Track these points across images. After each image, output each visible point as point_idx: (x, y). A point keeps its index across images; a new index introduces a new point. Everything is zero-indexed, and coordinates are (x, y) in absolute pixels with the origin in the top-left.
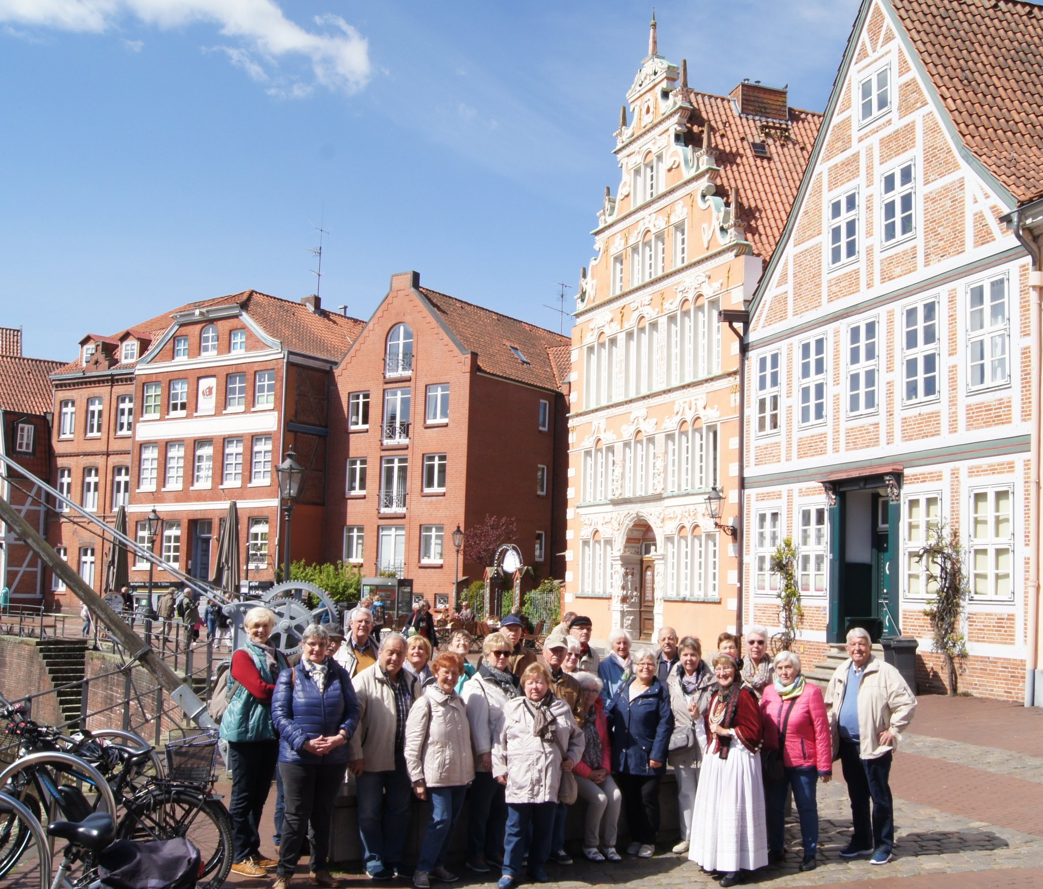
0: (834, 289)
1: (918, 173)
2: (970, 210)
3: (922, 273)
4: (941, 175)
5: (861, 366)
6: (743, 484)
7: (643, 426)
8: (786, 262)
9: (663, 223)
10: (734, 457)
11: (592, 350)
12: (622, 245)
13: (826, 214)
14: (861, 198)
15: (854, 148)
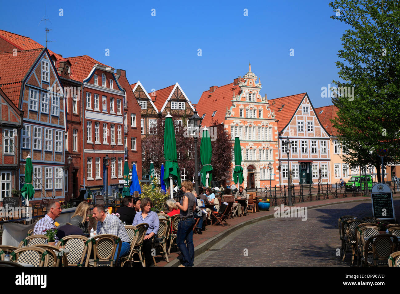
0: (299, 134)
1: (314, 124)
3: (314, 137)
4: (317, 126)
5: (304, 147)
6: (280, 160)
7: (253, 147)
8: (289, 127)
9: (256, 108)
10: (276, 155)
11: (233, 127)
12: (243, 107)
13: (297, 123)
14: (304, 123)
15: (302, 116)
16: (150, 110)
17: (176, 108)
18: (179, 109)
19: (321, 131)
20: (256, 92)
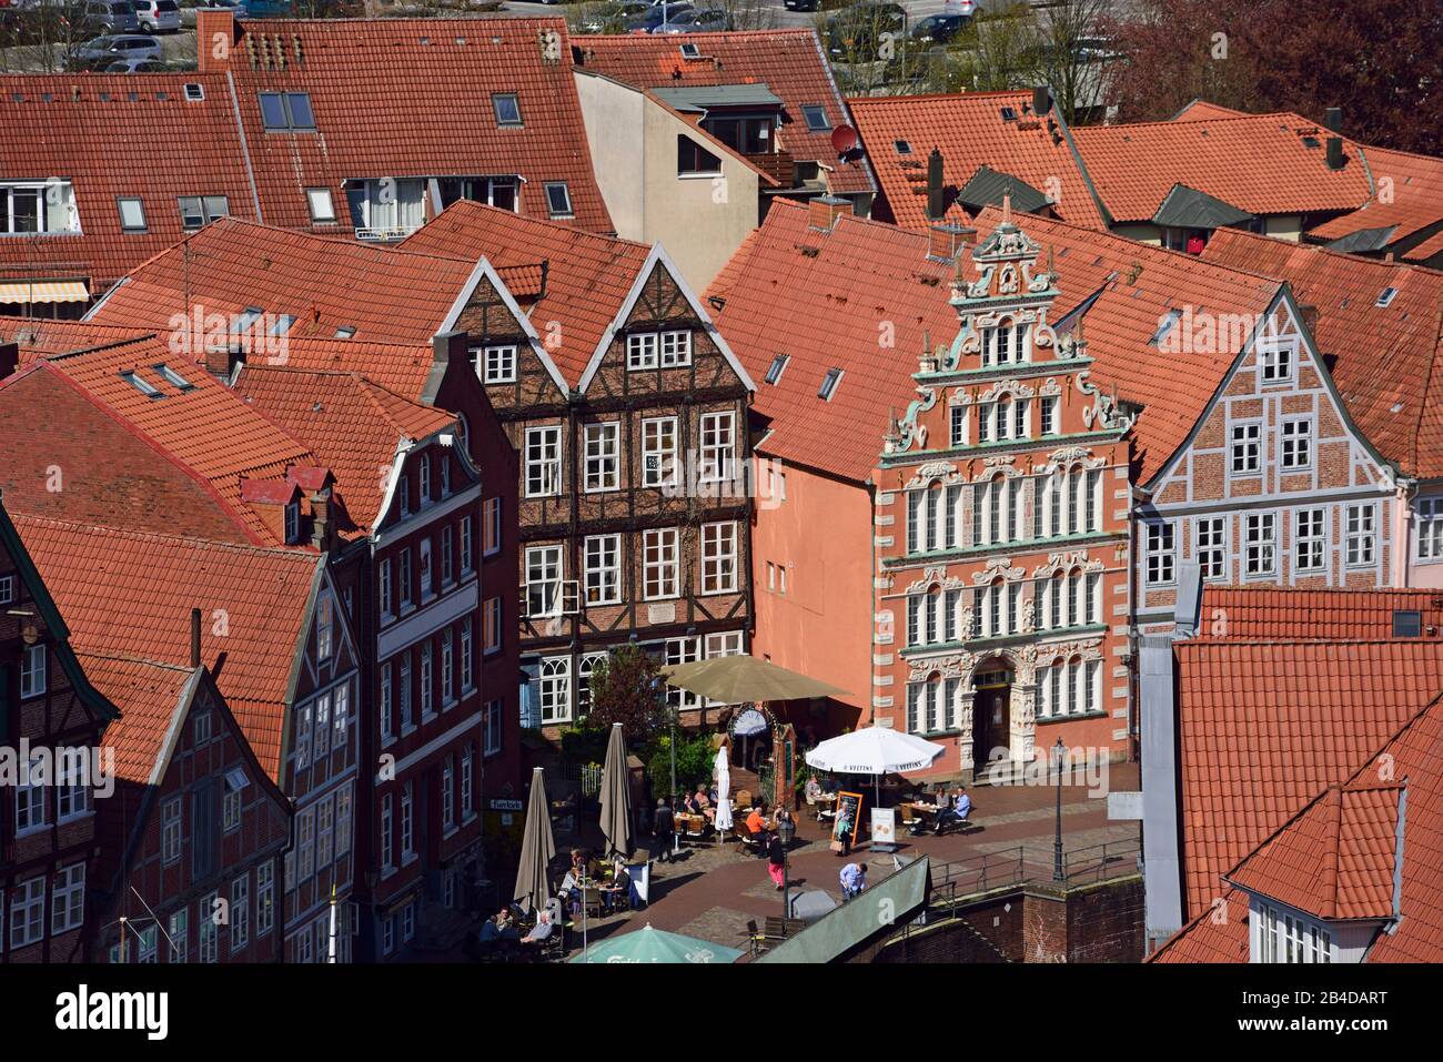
0: (1236, 488)
1: (1313, 427)
2: (1353, 464)
3: (1314, 492)
4: (1333, 435)
5: (1260, 543)
6: (1134, 620)
7: (1006, 574)
8: (1185, 460)
9: (1030, 393)
10: (1120, 599)
11: (914, 496)
12: (968, 400)
13: (1229, 434)
14: (1263, 432)
15: (1258, 395)
16: (531, 385)
17: (648, 361)
18: (664, 365)
19: (1352, 458)
20: (1029, 316)
